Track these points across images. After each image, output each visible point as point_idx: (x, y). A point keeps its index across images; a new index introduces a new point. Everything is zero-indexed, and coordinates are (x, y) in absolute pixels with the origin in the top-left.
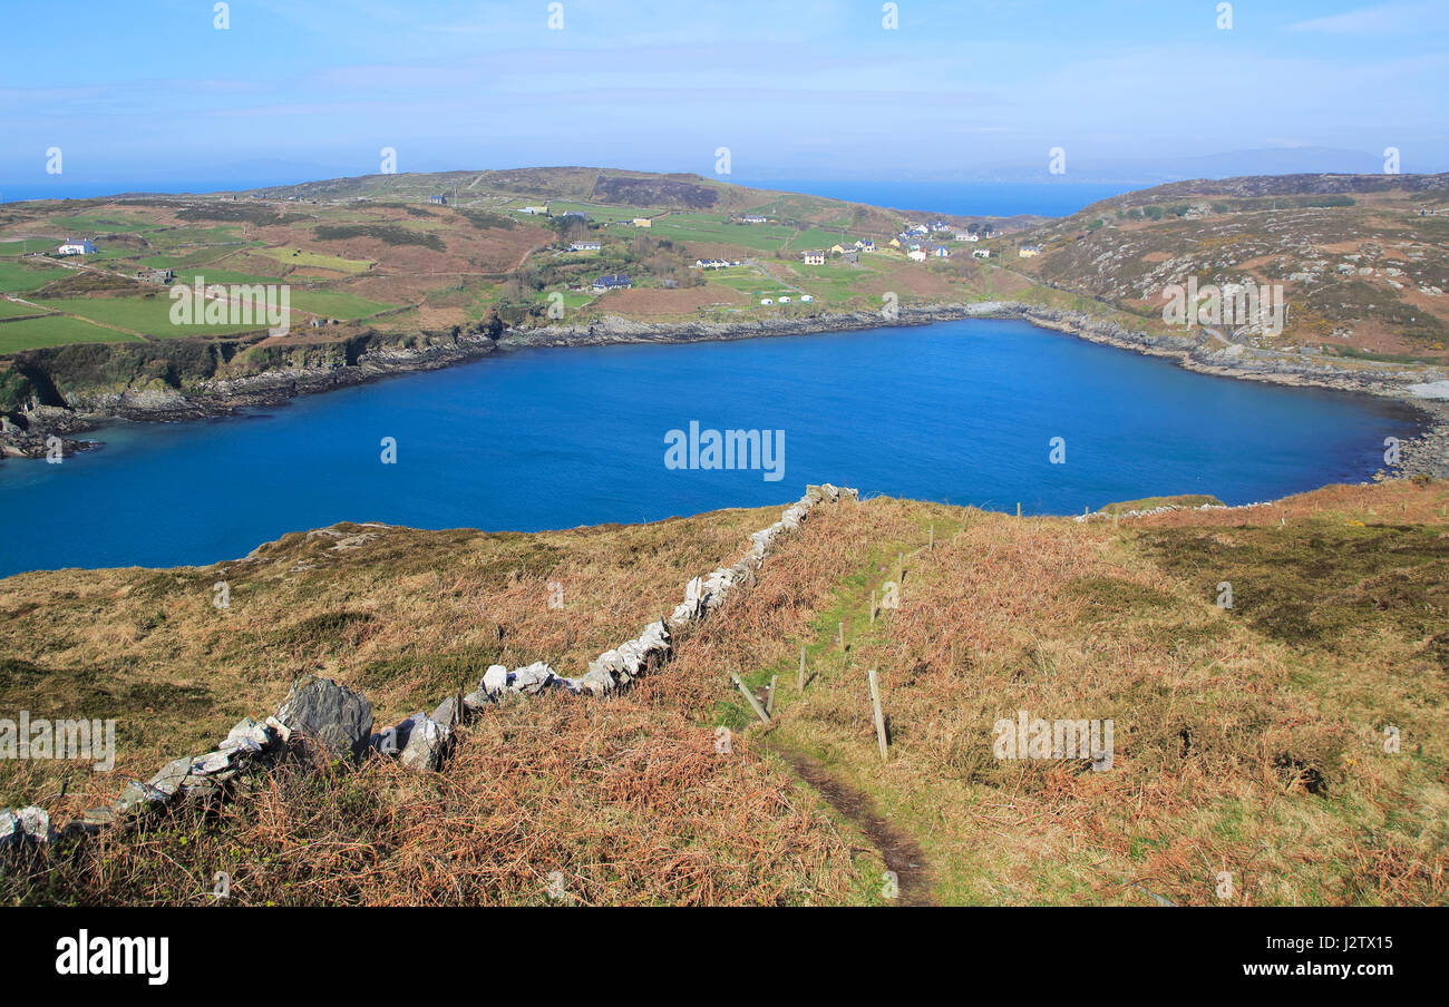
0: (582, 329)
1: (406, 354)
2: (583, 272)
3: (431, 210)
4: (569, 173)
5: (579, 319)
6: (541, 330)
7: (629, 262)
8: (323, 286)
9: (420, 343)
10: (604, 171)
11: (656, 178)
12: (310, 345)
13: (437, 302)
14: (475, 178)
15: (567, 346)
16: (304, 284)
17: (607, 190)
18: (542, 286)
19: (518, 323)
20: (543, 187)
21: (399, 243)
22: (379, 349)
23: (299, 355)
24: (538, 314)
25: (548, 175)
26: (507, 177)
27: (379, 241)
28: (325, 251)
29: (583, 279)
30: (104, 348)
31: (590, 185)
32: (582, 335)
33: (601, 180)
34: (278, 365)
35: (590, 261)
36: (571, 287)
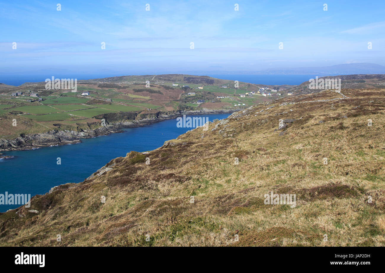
0: (198, 111)
1: (166, 116)
2: (193, 99)
3: (154, 85)
4: (177, 76)
5: (198, 109)
6: (188, 112)
7: (202, 97)
8: (142, 102)
9: (168, 114)
10: (185, 75)
11: (198, 77)
12: (150, 114)
13: (168, 105)
14: (153, 77)
15: (196, 114)
16: (139, 102)
17: (187, 80)
18: (186, 102)
19: (184, 110)
20: (171, 79)
21: (153, 93)
22: (161, 115)
23: (149, 115)
24: (187, 108)
25: (171, 76)
26: (161, 77)
27: (148, 92)
28: (138, 95)
29: (194, 101)
30: (115, 114)
31: (182, 79)
32: (199, 112)
33: (185, 78)
34: (145, 118)
35: (195, 97)
36: (192, 102)
